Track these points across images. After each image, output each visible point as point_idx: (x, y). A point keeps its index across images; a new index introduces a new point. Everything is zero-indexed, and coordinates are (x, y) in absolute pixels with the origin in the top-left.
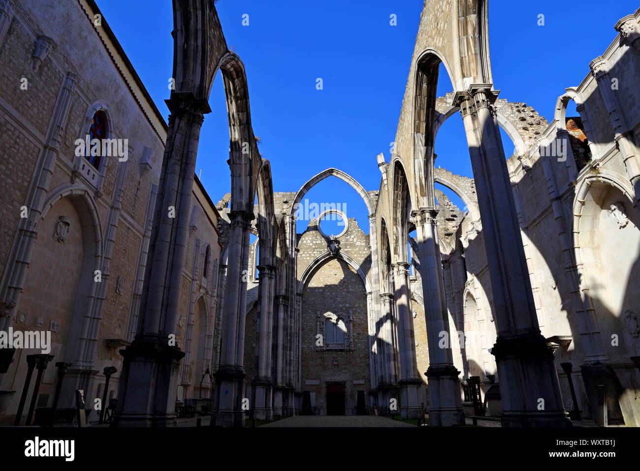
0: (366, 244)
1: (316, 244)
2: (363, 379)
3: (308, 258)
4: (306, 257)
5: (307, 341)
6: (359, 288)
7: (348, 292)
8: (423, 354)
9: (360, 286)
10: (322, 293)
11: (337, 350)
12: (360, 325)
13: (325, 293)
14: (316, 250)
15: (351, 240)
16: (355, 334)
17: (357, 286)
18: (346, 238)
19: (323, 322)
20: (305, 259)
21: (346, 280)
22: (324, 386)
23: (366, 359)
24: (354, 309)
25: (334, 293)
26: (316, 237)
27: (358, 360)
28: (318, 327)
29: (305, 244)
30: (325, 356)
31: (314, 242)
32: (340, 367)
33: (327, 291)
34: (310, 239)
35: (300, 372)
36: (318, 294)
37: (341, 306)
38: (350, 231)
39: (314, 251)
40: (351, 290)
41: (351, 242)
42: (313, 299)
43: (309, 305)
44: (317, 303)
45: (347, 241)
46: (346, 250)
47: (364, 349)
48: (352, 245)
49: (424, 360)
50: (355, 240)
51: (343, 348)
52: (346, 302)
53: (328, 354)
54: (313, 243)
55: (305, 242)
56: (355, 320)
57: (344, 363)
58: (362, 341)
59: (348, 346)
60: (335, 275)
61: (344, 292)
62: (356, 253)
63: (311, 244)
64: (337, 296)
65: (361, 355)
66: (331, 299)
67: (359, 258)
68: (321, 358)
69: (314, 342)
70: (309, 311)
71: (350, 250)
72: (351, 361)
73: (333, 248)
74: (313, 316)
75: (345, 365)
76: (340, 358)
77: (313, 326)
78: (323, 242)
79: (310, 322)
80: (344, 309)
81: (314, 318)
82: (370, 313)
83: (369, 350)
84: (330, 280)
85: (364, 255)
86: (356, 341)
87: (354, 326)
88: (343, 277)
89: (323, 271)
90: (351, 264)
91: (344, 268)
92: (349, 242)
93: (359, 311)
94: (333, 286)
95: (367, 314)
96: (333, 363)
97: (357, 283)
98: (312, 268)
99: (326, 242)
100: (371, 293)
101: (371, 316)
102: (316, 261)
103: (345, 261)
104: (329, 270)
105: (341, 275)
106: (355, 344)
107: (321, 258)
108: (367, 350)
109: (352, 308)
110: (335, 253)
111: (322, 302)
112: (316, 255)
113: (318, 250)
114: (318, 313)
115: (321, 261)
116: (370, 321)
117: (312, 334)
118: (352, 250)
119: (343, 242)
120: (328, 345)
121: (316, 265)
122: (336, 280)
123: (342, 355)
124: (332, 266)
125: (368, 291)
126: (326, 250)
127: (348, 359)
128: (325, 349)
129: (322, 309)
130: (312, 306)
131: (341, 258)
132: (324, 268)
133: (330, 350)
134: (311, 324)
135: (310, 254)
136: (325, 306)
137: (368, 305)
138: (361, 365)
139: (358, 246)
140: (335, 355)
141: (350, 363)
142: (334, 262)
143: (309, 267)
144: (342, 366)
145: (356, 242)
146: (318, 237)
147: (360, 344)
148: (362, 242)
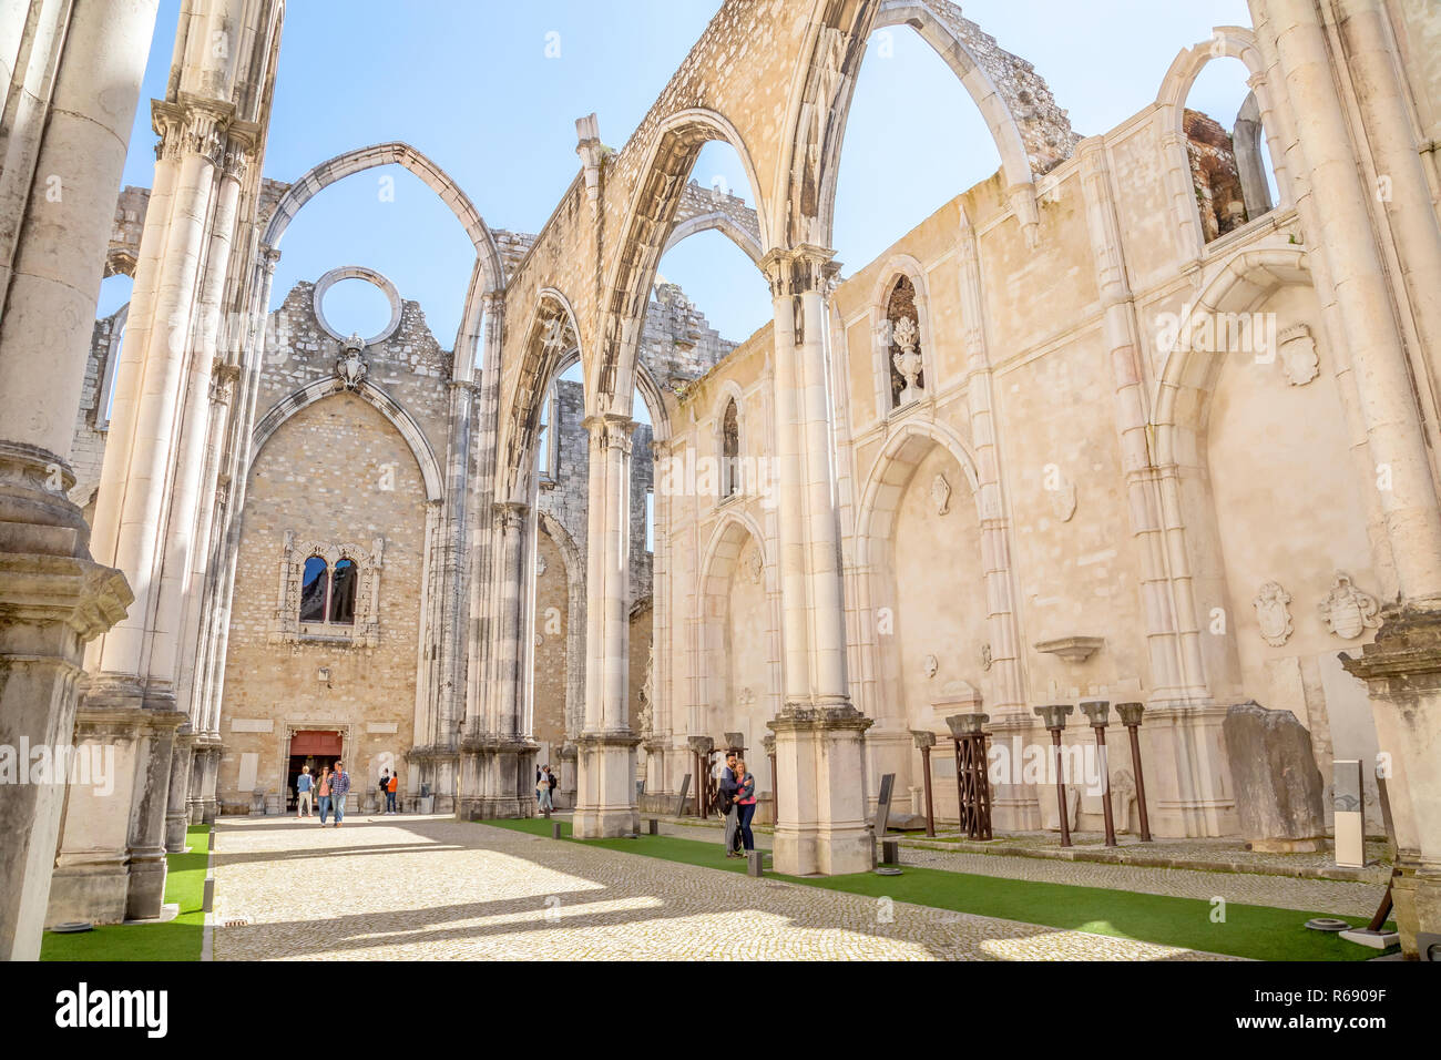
1: (303, 352)
2: (393, 721)
4: (274, 382)
5: (246, 614)
6: (408, 486)
8: (550, 667)
9: (412, 482)
10: (306, 488)
12: (400, 582)
13: (312, 489)
14: (301, 367)
15: (403, 357)
17: (403, 481)
18: (391, 350)
19: (298, 566)
21: (374, 461)
22: (286, 735)
23: (410, 669)
24: (389, 540)
25: (337, 492)
26: (307, 332)
27: (387, 672)
28: (283, 577)
29: (275, 349)
30: (294, 655)
31: (300, 346)
32: (335, 689)
33: (319, 482)
34: (290, 334)
36: (292, 488)
37: (352, 526)
38: (404, 335)
39: (296, 368)
40: (385, 488)
41: (403, 364)
42: (277, 499)
43: (265, 514)
44: (286, 511)
45: (392, 357)
46: (385, 381)
47: (403, 644)
48: (408, 372)
49: (551, 680)
50: (414, 359)
51: (348, 638)
52: (368, 518)
53: (304, 651)
54: (295, 348)
56: (388, 568)
57: (347, 678)
58: (400, 623)
59: (361, 634)
60: (348, 442)
61: (366, 490)
62: (412, 393)
63: (292, 352)
64: (345, 500)
65: (396, 659)
66: (328, 505)
67: (418, 409)
68: (283, 661)
69: (267, 616)
70: (262, 531)
71: (398, 382)
72: (367, 674)
73: (352, 372)
74: (271, 546)
75: (349, 682)
76: (337, 664)
77: (268, 572)
78: (324, 348)
79: (261, 561)
80: (361, 536)
81: (272, 551)
82: (432, 555)
83: (417, 647)
84: (330, 455)
85: (433, 401)
86: (385, 622)
87: (382, 582)
88: (368, 450)
89: (313, 429)
90: (393, 420)
91: (373, 429)
92: (397, 363)
93: (400, 545)
94: (337, 473)
95: (422, 555)
96: (316, 675)
97: (405, 473)
98: (283, 415)
99: (334, 351)
100: (439, 503)
101: (434, 563)
102: (299, 398)
103: (379, 411)
104: (332, 427)
105: (364, 445)
106: (382, 630)
107: (314, 393)
108: (412, 648)
109: (383, 536)
110: (355, 385)
111: (300, 513)
112: (299, 381)
113: (308, 369)
114: (287, 540)
115: (311, 400)
116: (430, 573)
117: (264, 596)
118: (402, 384)
119: (381, 358)
120: (306, 630)
121: (297, 409)
122: (348, 458)
123: (344, 658)
124: (342, 420)
125: (431, 498)
126: (330, 371)
127: (360, 669)
128: (296, 639)
129: (298, 531)
130: (274, 519)
131: (369, 400)
132: (318, 420)
133: (310, 642)
134: (264, 567)
135: (284, 376)
136: (310, 522)
137: (428, 532)
138: (391, 685)
139: (418, 375)
140: (324, 656)
141: (363, 678)
142: (348, 408)
143: (277, 412)
144: (340, 685)
145: (415, 366)
146: (312, 335)
147: (395, 632)
148: (433, 367)
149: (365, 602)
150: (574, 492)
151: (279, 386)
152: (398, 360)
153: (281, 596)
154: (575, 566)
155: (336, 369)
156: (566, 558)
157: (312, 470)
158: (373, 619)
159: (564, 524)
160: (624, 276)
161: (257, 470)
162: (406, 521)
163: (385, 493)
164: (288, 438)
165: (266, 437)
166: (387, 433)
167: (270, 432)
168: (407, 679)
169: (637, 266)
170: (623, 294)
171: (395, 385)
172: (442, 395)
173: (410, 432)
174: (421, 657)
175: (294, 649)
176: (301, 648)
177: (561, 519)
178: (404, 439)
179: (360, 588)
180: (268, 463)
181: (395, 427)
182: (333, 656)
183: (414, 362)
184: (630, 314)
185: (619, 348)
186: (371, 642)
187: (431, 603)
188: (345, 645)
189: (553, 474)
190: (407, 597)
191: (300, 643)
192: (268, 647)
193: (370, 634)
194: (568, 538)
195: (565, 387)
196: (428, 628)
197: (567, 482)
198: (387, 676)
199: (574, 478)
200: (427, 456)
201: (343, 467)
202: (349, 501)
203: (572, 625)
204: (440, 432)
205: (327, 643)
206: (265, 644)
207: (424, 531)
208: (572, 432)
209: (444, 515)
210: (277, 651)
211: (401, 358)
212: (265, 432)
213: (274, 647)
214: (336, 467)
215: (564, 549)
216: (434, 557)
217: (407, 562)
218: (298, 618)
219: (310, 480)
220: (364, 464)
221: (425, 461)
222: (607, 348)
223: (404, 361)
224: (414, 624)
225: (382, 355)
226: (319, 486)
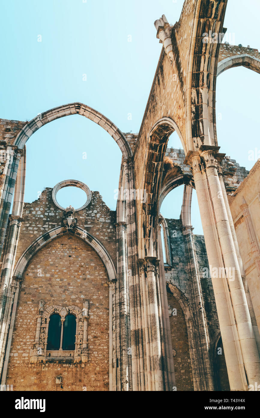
0: (111, 221)
1: (48, 217)
3: (36, 232)
4: (33, 231)
6: (100, 275)
7: (85, 279)
9: (101, 273)
10: (50, 279)
11: (63, 360)
12: (98, 324)
13: (53, 279)
14: (47, 223)
15: (93, 215)
17: (97, 273)
18: (87, 212)
19: (46, 319)
20: (31, 232)
21: (83, 264)
23: (105, 374)
24: (91, 302)
25: (65, 280)
26: (49, 208)
27: (93, 376)
28: (39, 325)
29: (34, 216)
30: (43, 370)
31: (46, 214)
32: (65, 389)
33: (56, 276)
34: (42, 209)
36: (43, 280)
37: (73, 297)
38: (93, 206)
39: (44, 224)
40: (88, 276)
41: (93, 218)
42: (36, 286)
43: (30, 294)
44: (40, 291)
45: (88, 215)
46: (85, 226)
47: (101, 360)
48: (95, 221)
51: (72, 358)
52: (81, 292)
53: (48, 367)
54: (44, 215)
55: (34, 213)
56: (92, 317)
57: (72, 381)
58: (99, 348)
59: (79, 355)
60: (70, 256)
61: (79, 278)
62: (98, 230)
63: (42, 216)
64: (69, 284)
65: (98, 369)
66: (61, 287)
67: (102, 237)
68: (37, 373)
69: (30, 348)
70: (28, 302)
71: (92, 226)
72: (83, 378)
73: (70, 223)
74: (33, 309)
75: (72, 384)
76: (66, 373)
77: (31, 324)
78: (57, 214)
79: (28, 318)
80: (78, 301)
81: (34, 312)
82: (113, 308)
83: (108, 361)
84: (61, 263)
85: (108, 233)
86: (91, 347)
87: (89, 325)
88: (80, 259)
89: (53, 251)
90: (91, 244)
91: (81, 249)
92: (90, 218)
93: (97, 305)
94: (65, 271)
95: (108, 309)
96: (55, 381)
97: (98, 269)
98: (39, 245)
99: (62, 215)
100: (114, 281)
101: (114, 312)
102: (46, 237)
103: (83, 240)
104: (62, 250)
105: (77, 257)
106: (90, 352)
107: (53, 234)
108: (106, 362)
109: (88, 301)
110: (72, 228)
111: (47, 292)
112: (46, 229)
113: (50, 223)
114: (40, 306)
115: (52, 238)
116: (113, 318)
117: (28, 337)
118: (93, 227)
119: (83, 216)
120: (50, 354)
121: (45, 242)
122: (70, 263)
123: (70, 369)
124: (67, 246)
125: (111, 279)
126: (60, 224)
127: (78, 376)
128: (44, 360)
129: (46, 301)
130: (34, 296)
131: (78, 236)
132: (56, 247)
133: (52, 361)
134: (29, 321)
135: (39, 227)
136: (52, 296)
137: (110, 296)
138: (95, 385)
139: (101, 222)
140: (59, 369)
141: (80, 381)
142: (69, 241)
143: (36, 244)
144: (68, 385)
145: (99, 218)
146: (52, 209)
147: (96, 353)
148: (107, 218)
149: (80, 337)
150: (181, 271)
151: (37, 232)
152: (91, 216)
153: (37, 336)
154: (188, 309)
155: (62, 222)
156: (182, 305)
157: (53, 271)
158: (84, 346)
159: (179, 287)
160: (197, 62)
161: (27, 272)
162: (99, 292)
163: (88, 279)
164: (42, 257)
165: (31, 256)
166: (88, 251)
167: (33, 254)
168: (104, 381)
169: (205, 53)
170: (199, 74)
171: (91, 228)
172: (112, 230)
173: (99, 248)
174: (111, 366)
175: (43, 366)
176: (47, 365)
177: (177, 284)
178: (96, 252)
179: (78, 329)
180: (32, 269)
181: (91, 247)
182: (64, 369)
184: (205, 86)
185: (202, 107)
186: (84, 359)
187: (114, 335)
188: (70, 362)
189: (170, 262)
190: (102, 332)
191: (47, 362)
192: (30, 366)
193: (83, 355)
194: (182, 295)
195: (170, 222)
196: (113, 349)
197: (177, 266)
198: (93, 379)
199: (181, 264)
200: (107, 259)
201: (68, 268)
202: (71, 284)
203: (191, 343)
204: (113, 247)
205: (61, 362)
206: (28, 364)
207: (108, 297)
208: (176, 242)
209: (117, 286)
210: (34, 367)
212: (31, 253)
213: (33, 365)
214: (65, 268)
215: (181, 301)
216: (114, 309)
217: (101, 313)
218: (46, 348)
219: (52, 275)
220: (78, 266)
221: (106, 261)
222: (194, 110)
223: (94, 217)
224: (106, 347)
225: (84, 215)
226: (56, 278)
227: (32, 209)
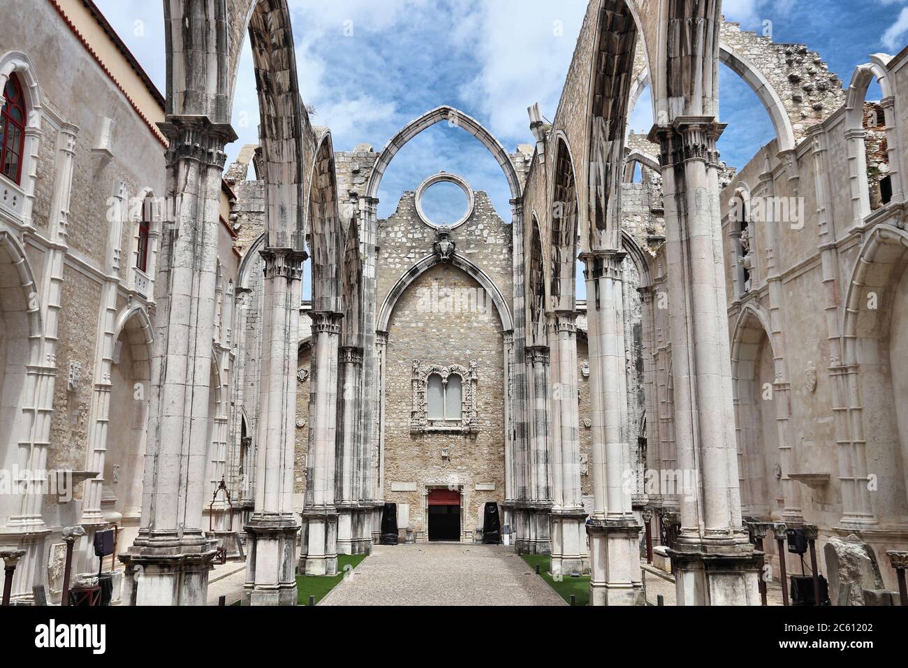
0: (505, 241)
1: (413, 240)
2: (492, 482)
3: (398, 266)
4: (395, 263)
5: (394, 416)
6: (490, 322)
9: (491, 318)
10: (424, 330)
11: (449, 431)
12: (490, 388)
14: (412, 250)
15: (478, 232)
16: (480, 404)
18: (469, 229)
19: (423, 382)
20: (392, 266)
22: (425, 492)
23: (500, 447)
25: (444, 330)
26: (413, 225)
28: (415, 390)
29: (393, 240)
31: (410, 236)
32: (453, 462)
33: (432, 325)
34: (403, 229)
35: (382, 468)
37: (456, 353)
39: (409, 252)
40: (475, 324)
41: (478, 237)
43: (400, 350)
45: (470, 234)
46: (467, 252)
48: (481, 243)
50: (485, 233)
51: (459, 428)
52: (466, 346)
53: (432, 438)
54: (407, 238)
55: (392, 235)
56: (482, 379)
57: (460, 454)
59: (467, 425)
62: (486, 257)
63: (404, 240)
64: (449, 336)
66: (439, 340)
67: (492, 268)
70: (399, 362)
71: (476, 251)
72: (473, 451)
73: (444, 249)
74: (406, 370)
75: (461, 457)
76: (453, 445)
77: (406, 388)
78: (425, 235)
79: (401, 381)
80: (462, 357)
81: (407, 374)
82: (508, 368)
83: (504, 432)
85: (501, 261)
86: (483, 415)
87: (478, 388)
90: (476, 277)
91: (463, 285)
92: (474, 237)
93: (488, 362)
94: (443, 318)
95: (503, 368)
96: (440, 453)
98: (405, 283)
99: (433, 236)
100: (511, 332)
102: (413, 271)
103: (466, 273)
106: (481, 421)
107: (423, 267)
108: (501, 432)
109: (476, 357)
110: (447, 257)
113: (417, 251)
114: (415, 366)
115: (421, 271)
118: (479, 253)
119: (463, 236)
120: (432, 423)
123: (457, 441)
124: (443, 281)
125: (505, 329)
126: (430, 250)
128: (426, 430)
129: (421, 359)
130: (406, 353)
131: (458, 266)
132: (427, 283)
133: (435, 432)
134: (403, 384)
135: (401, 258)
136: (428, 353)
137: (505, 352)
139: (489, 244)
140: (444, 441)
141: (470, 454)
142: (445, 273)
143: (400, 282)
144: (456, 459)
145: (487, 238)
146: (417, 226)
147: (489, 422)
148: (498, 237)
149: (467, 402)
152: (475, 235)
153: (415, 403)
155: (434, 249)
157: (427, 318)
158: (474, 413)
161: (392, 321)
162: (491, 345)
163: (475, 327)
164: (410, 298)
165: (396, 300)
166: (472, 287)
167: (398, 297)
168: (499, 453)
171: (474, 253)
172: (507, 256)
174: (507, 438)
175: (426, 436)
176: (430, 436)
178: (484, 289)
179: (464, 393)
180: (399, 317)
181: (477, 282)
182: (451, 440)
183: (485, 235)
186: (474, 430)
188: (457, 432)
190: (496, 398)
191: (429, 432)
192: (410, 436)
193: (472, 424)
200: (500, 300)
202: (452, 336)
204: (507, 282)
205: (446, 432)
206: (407, 434)
207: (503, 351)
211: (477, 234)
212: (395, 296)
213: (413, 436)
216: (511, 370)
217: (493, 374)
218: (426, 416)
219: (426, 325)
221: (499, 304)
222: (553, 267)
223: (478, 235)
224: (501, 416)
225: (464, 234)
226: (432, 328)
227: (390, 229)
